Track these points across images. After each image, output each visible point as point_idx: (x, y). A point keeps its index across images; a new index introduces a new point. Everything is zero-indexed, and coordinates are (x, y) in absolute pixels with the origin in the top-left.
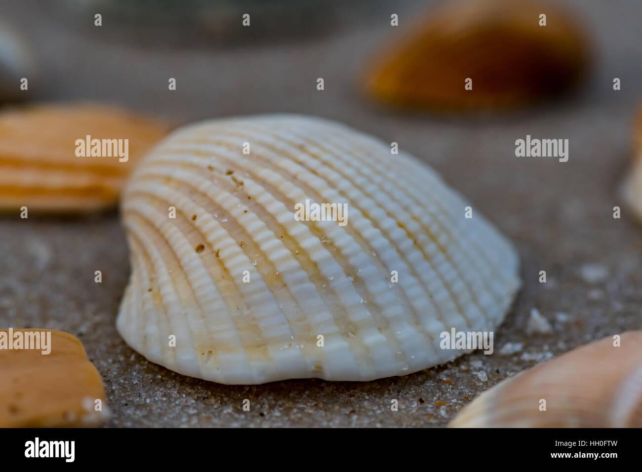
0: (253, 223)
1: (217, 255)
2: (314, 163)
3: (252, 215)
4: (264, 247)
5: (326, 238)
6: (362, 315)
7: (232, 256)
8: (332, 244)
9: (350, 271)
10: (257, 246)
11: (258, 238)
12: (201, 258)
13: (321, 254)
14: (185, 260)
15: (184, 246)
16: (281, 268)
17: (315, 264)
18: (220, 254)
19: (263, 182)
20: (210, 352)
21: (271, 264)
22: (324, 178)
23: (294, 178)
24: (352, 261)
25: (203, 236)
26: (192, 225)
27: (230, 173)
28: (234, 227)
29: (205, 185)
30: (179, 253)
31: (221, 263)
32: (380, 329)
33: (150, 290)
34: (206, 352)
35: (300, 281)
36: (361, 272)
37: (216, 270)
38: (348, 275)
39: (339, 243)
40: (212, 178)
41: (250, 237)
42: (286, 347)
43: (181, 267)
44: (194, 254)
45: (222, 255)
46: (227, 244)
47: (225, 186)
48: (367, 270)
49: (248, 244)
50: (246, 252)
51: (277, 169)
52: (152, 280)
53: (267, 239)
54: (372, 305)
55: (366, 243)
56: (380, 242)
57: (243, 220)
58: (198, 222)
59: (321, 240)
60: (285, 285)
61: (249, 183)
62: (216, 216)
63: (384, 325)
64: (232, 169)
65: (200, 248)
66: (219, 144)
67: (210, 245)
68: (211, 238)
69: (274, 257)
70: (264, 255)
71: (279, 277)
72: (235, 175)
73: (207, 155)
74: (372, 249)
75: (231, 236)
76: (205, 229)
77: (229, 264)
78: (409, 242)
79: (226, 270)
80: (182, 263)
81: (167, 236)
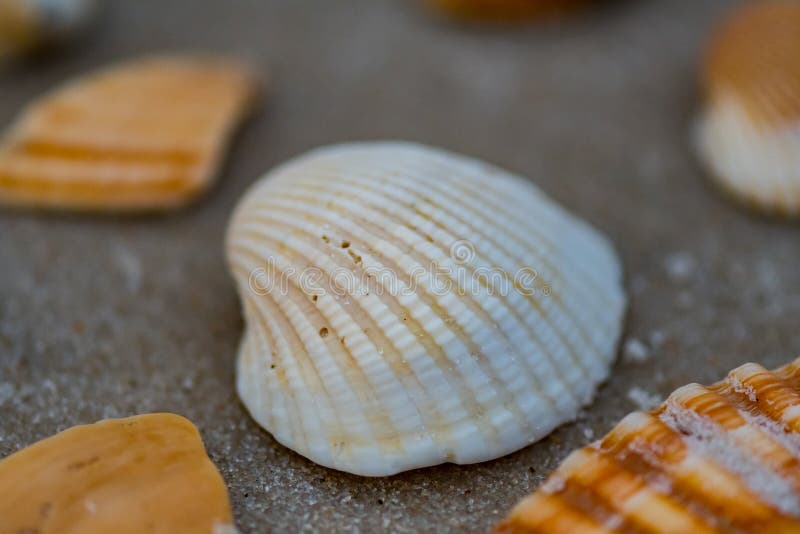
0: (376, 307)
1: (342, 341)
2: (427, 227)
3: (374, 298)
4: (390, 333)
5: (448, 317)
6: (487, 395)
7: (359, 344)
8: (454, 322)
9: (475, 350)
10: (381, 332)
11: (382, 323)
12: (326, 343)
13: (445, 337)
14: (310, 345)
15: (308, 329)
16: (408, 355)
17: (440, 348)
18: (345, 341)
19: (380, 257)
20: (342, 444)
21: (397, 351)
22: (440, 245)
23: (410, 250)
24: (476, 339)
25: (326, 320)
26: (313, 305)
27: (346, 245)
28: (357, 310)
29: (323, 260)
30: (303, 336)
31: (347, 351)
32: (505, 404)
33: (273, 367)
34: (338, 443)
35: (428, 368)
36: (484, 349)
37: (342, 357)
38: (472, 354)
39: (462, 321)
40: (328, 252)
41: (373, 322)
42: (419, 438)
43: (306, 352)
44: (318, 339)
45: (348, 343)
46: (351, 330)
47: (342, 261)
48: (490, 346)
49: (372, 330)
50: (371, 339)
51: (392, 239)
52: (274, 355)
53: (392, 324)
54: (497, 381)
55: (486, 315)
56: (501, 311)
57: (366, 303)
58: (320, 304)
59: (443, 319)
60: (412, 373)
61: (366, 258)
62: (337, 298)
63: (509, 399)
64: (348, 240)
65: (324, 331)
66: (330, 206)
67: (334, 331)
68: (335, 323)
69: (399, 344)
70: (390, 343)
71: (406, 365)
72: (351, 247)
73: (319, 221)
74: (493, 321)
75: (355, 321)
76: (328, 313)
77: (356, 353)
78: (526, 304)
79: (352, 359)
80: (307, 347)
81: (288, 314)
